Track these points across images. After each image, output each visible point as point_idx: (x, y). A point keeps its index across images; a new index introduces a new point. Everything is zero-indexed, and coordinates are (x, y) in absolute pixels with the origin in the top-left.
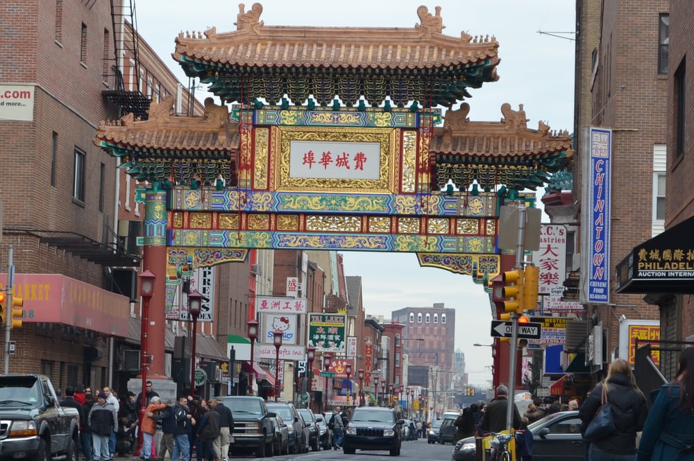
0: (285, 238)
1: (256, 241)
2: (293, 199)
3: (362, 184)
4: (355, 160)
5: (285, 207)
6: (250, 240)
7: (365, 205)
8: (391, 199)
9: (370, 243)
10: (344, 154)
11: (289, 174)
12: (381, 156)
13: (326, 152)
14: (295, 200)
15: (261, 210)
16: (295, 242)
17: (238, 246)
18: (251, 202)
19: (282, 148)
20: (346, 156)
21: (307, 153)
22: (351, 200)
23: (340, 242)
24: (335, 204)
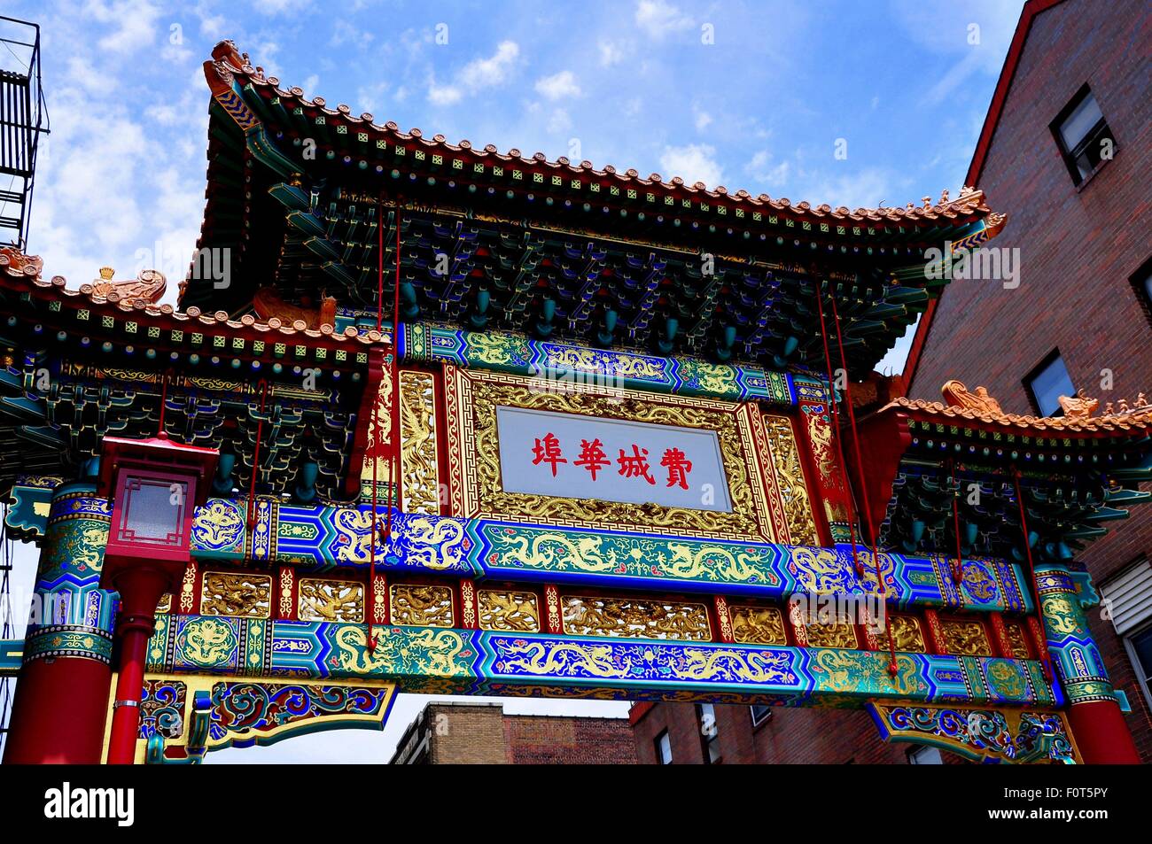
0: (513, 650)
1: (424, 654)
2: (526, 543)
3: (694, 520)
4: (664, 464)
5: (505, 559)
6: (404, 652)
7: (720, 565)
8: (779, 555)
9: (751, 668)
10: (635, 448)
11: (500, 483)
12: (724, 460)
13: (590, 441)
14: (531, 543)
15: (433, 563)
16: (544, 660)
17: (366, 670)
18: (402, 541)
19: (475, 418)
20: (642, 454)
21: (541, 438)
22: (682, 551)
23: (672, 663)
24: (643, 560)
